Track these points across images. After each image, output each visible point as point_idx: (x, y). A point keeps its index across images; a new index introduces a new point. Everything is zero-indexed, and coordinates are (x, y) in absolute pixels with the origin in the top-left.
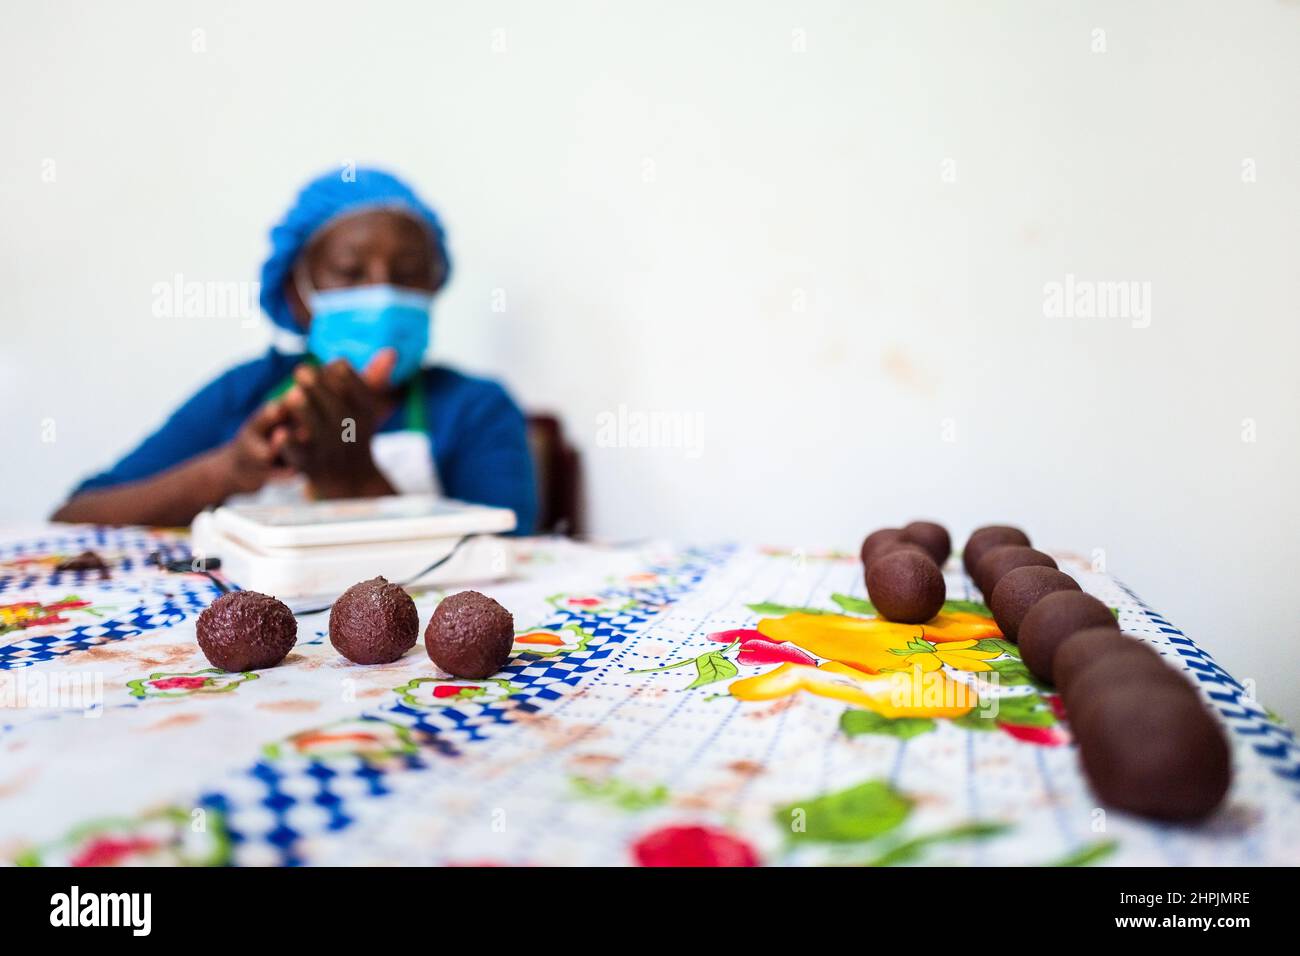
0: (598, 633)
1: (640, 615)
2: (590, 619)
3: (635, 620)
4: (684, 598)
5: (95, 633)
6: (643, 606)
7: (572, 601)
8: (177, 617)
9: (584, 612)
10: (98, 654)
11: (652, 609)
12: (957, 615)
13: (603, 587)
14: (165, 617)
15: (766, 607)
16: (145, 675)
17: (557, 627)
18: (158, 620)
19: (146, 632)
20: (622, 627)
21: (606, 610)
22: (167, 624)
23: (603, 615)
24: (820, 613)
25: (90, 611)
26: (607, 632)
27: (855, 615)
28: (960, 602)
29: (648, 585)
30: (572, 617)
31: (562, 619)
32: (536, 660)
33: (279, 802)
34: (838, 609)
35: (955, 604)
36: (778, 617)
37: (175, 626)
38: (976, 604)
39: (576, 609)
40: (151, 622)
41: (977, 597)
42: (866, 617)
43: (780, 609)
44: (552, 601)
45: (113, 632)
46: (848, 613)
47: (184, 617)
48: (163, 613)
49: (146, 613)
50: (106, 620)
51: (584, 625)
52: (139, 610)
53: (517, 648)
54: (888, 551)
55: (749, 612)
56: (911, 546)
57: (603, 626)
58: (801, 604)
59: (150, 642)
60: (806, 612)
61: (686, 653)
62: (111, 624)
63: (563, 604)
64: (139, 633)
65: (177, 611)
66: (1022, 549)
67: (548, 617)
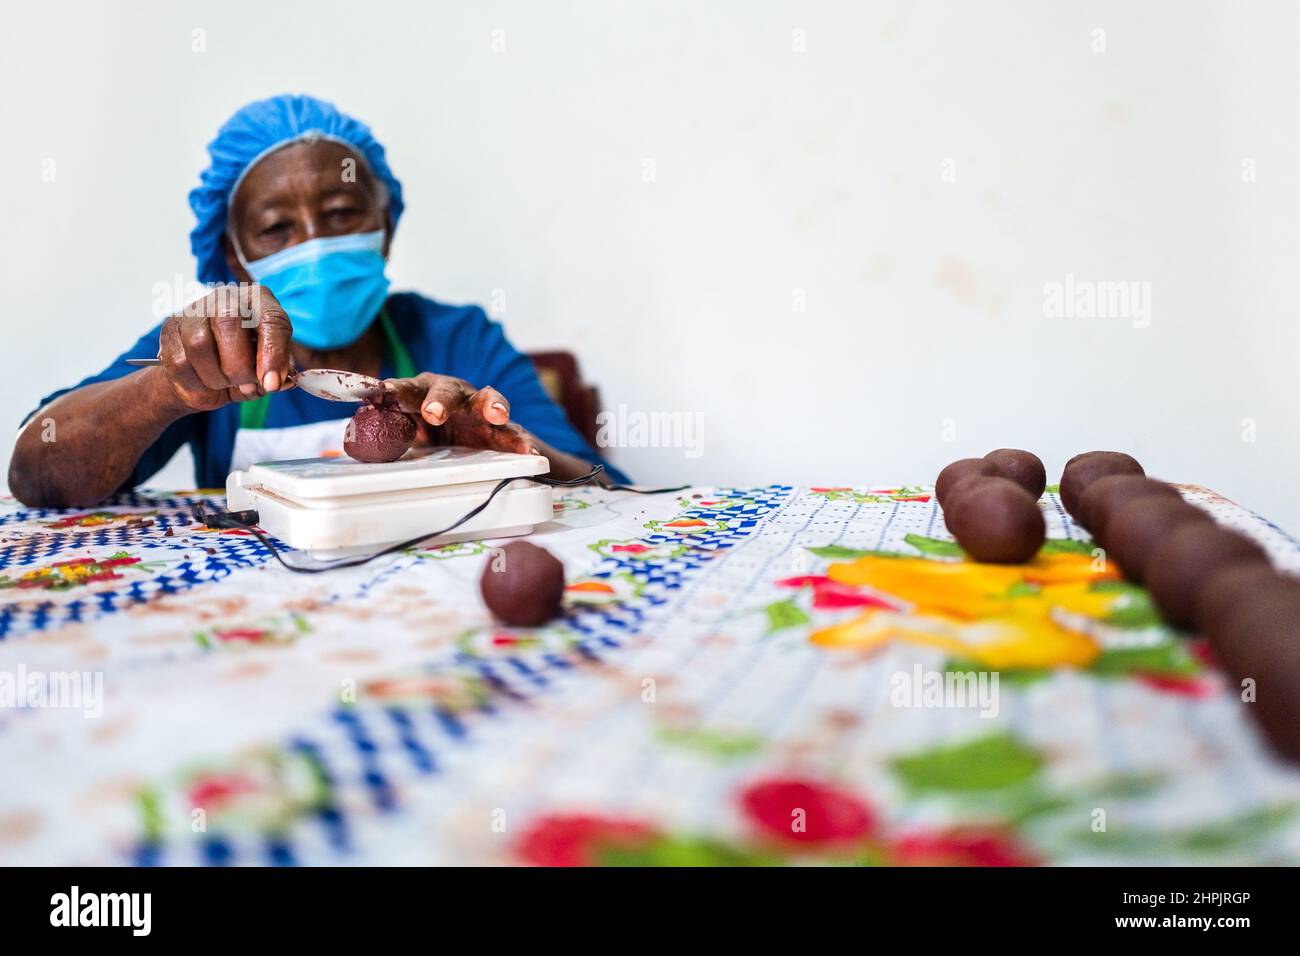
0: (652, 580)
1: (693, 561)
2: (640, 566)
3: (689, 566)
4: (738, 543)
5: (150, 588)
6: (694, 552)
7: (616, 548)
8: (222, 572)
9: (632, 560)
10: (158, 608)
11: (705, 555)
12: (1062, 556)
13: (647, 533)
14: (211, 573)
15: (831, 550)
16: (205, 627)
17: (605, 575)
18: (205, 574)
19: (196, 587)
20: (676, 574)
21: (656, 557)
22: (214, 578)
23: (653, 562)
24: (896, 556)
25: (141, 567)
26: (661, 579)
27: (937, 558)
28: (1060, 540)
29: (696, 530)
30: (621, 564)
31: (610, 567)
32: (591, 608)
33: (366, 746)
34: (916, 552)
35: (1056, 544)
36: (846, 561)
37: (223, 580)
38: (1080, 542)
39: (624, 556)
40: (198, 577)
41: (1083, 535)
42: (950, 559)
43: (849, 552)
44: (596, 548)
45: (166, 587)
46: (929, 556)
47: (229, 572)
48: (208, 568)
49: (193, 568)
50: (157, 575)
51: (636, 572)
52: (186, 566)
53: (571, 597)
54: (972, 485)
55: (814, 557)
56: (998, 479)
57: (656, 573)
58: (872, 546)
59: (203, 595)
60: (878, 554)
61: (752, 600)
62: (163, 580)
63: (608, 551)
64: (189, 587)
65: (222, 566)
66: (1136, 478)
67: (594, 565)
